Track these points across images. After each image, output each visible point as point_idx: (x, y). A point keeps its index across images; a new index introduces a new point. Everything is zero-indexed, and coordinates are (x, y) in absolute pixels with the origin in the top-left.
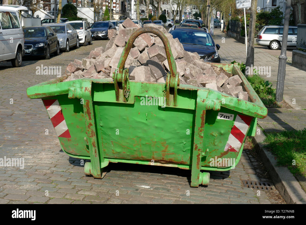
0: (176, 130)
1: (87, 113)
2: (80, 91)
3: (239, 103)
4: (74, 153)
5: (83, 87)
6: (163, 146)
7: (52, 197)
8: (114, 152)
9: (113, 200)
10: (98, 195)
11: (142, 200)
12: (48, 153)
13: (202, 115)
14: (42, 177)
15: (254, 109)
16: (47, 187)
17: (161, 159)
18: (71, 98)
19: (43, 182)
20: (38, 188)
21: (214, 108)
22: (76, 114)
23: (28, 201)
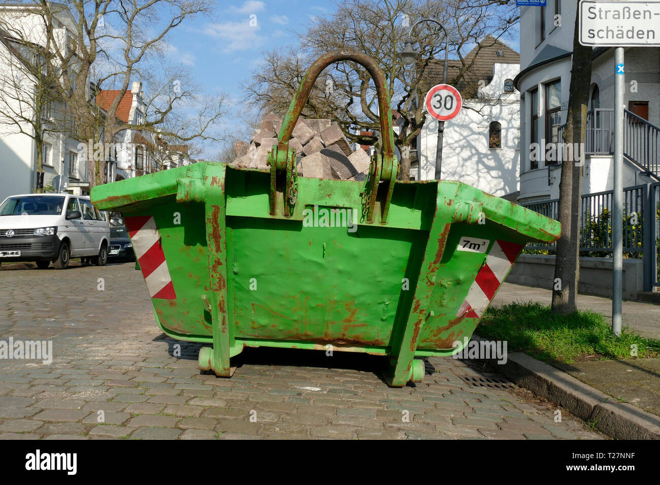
0: (376, 277)
1: (212, 237)
2: (201, 184)
3: (512, 210)
4: (180, 331)
5: (207, 177)
6: (349, 310)
7: (136, 412)
8: (256, 326)
9: (262, 415)
10: (229, 405)
11: (317, 413)
12: (132, 343)
13: (442, 234)
14: (119, 377)
15: (539, 222)
16: (129, 394)
17: (340, 336)
18: (183, 200)
19: (120, 385)
20: (110, 396)
21: (469, 218)
22: (188, 247)
23: (83, 422)
